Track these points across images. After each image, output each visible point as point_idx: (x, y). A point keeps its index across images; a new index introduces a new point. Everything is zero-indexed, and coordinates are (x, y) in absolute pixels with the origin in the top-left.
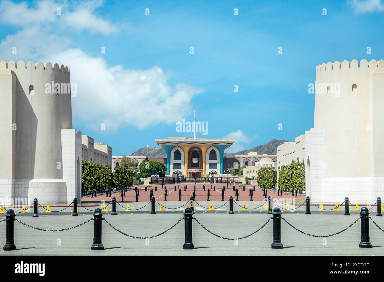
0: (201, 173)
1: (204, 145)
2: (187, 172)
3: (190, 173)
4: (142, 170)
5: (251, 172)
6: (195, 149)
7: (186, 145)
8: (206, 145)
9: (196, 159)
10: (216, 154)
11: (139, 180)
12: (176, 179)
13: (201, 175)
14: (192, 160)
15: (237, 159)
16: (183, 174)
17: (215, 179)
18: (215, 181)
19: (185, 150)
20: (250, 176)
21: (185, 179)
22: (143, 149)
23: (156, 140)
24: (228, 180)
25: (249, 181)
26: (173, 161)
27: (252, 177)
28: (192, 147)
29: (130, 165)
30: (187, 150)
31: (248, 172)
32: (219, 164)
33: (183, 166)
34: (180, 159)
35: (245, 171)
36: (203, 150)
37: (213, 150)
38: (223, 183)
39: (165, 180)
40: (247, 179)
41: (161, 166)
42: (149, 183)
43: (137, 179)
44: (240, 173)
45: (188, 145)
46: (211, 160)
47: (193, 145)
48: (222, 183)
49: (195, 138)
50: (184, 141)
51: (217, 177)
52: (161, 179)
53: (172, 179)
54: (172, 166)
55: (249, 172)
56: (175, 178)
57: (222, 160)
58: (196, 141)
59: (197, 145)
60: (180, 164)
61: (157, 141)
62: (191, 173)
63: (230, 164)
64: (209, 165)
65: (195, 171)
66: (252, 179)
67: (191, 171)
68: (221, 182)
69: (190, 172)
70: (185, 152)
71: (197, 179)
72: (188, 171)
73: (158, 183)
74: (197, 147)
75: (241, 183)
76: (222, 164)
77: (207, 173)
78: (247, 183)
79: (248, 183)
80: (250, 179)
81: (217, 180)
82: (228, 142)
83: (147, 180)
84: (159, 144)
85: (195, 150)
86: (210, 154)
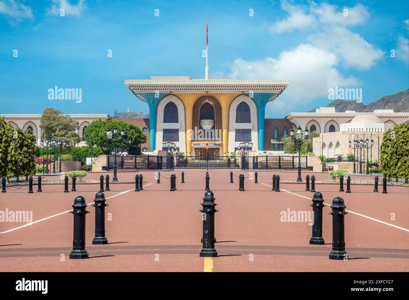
0: (218, 149)
1: (225, 92)
2: (191, 148)
3: (196, 149)
4: (90, 140)
5: (331, 144)
6: (207, 101)
7: (189, 92)
8: (229, 92)
9: (209, 120)
10: (249, 110)
11: (79, 161)
12: (165, 160)
13: (218, 152)
14: (201, 123)
15: (292, 121)
16: (182, 150)
17: (251, 161)
18: (251, 166)
19: (186, 102)
20: (331, 153)
21: (186, 160)
22: (120, 115)
23: (128, 82)
24: (281, 162)
25: (328, 165)
26: (161, 125)
27: (337, 157)
28: (201, 97)
29: (61, 129)
30: (190, 102)
31: (324, 145)
32: (255, 131)
33: (181, 134)
34: (177, 121)
35: (316, 143)
36: (224, 104)
37: (243, 102)
38: (271, 168)
39: (140, 161)
40: (324, 161)
41: (131, 131)
42: (104, 168)
43: (75, 160)
44: (306, 148)
45: (193, 92)
46: (240, 124)
47: (202, 92)
48: (267, 169)
49: (207, 78)
50: (184, 83)
51: (257, 157)
52: (132, 159)
53: (155, 160)
54: (160, 135)
55: (327, 144)
56: (161, 157)
57: (262, 122)
58: (208, 83)
59: (211, 92)
60: (176, 131)
61: (130, 83)
62: (198, 149)
63: (278, 131)
64: (234, 133)
65: (207, 144)
66: (336, 161)
67: (199, 144)
68: (266, 167)
69: (197, 146)
70: (186, 106)
71: (211, 161)
72: (192, 146)
73: (122, 168)
74: (212, 97)
75: (311, 168)
76: (261, 131)
77: (231, 149)
78: (324, 169)
79: (326, 170)
80: (331, 160)
81: (257, 163)
82: (274, 87)
83: (99, 161)
84: (134, 91)
85: (207, 103)
86: (237, 111)
